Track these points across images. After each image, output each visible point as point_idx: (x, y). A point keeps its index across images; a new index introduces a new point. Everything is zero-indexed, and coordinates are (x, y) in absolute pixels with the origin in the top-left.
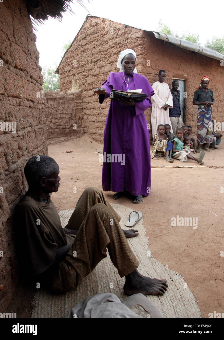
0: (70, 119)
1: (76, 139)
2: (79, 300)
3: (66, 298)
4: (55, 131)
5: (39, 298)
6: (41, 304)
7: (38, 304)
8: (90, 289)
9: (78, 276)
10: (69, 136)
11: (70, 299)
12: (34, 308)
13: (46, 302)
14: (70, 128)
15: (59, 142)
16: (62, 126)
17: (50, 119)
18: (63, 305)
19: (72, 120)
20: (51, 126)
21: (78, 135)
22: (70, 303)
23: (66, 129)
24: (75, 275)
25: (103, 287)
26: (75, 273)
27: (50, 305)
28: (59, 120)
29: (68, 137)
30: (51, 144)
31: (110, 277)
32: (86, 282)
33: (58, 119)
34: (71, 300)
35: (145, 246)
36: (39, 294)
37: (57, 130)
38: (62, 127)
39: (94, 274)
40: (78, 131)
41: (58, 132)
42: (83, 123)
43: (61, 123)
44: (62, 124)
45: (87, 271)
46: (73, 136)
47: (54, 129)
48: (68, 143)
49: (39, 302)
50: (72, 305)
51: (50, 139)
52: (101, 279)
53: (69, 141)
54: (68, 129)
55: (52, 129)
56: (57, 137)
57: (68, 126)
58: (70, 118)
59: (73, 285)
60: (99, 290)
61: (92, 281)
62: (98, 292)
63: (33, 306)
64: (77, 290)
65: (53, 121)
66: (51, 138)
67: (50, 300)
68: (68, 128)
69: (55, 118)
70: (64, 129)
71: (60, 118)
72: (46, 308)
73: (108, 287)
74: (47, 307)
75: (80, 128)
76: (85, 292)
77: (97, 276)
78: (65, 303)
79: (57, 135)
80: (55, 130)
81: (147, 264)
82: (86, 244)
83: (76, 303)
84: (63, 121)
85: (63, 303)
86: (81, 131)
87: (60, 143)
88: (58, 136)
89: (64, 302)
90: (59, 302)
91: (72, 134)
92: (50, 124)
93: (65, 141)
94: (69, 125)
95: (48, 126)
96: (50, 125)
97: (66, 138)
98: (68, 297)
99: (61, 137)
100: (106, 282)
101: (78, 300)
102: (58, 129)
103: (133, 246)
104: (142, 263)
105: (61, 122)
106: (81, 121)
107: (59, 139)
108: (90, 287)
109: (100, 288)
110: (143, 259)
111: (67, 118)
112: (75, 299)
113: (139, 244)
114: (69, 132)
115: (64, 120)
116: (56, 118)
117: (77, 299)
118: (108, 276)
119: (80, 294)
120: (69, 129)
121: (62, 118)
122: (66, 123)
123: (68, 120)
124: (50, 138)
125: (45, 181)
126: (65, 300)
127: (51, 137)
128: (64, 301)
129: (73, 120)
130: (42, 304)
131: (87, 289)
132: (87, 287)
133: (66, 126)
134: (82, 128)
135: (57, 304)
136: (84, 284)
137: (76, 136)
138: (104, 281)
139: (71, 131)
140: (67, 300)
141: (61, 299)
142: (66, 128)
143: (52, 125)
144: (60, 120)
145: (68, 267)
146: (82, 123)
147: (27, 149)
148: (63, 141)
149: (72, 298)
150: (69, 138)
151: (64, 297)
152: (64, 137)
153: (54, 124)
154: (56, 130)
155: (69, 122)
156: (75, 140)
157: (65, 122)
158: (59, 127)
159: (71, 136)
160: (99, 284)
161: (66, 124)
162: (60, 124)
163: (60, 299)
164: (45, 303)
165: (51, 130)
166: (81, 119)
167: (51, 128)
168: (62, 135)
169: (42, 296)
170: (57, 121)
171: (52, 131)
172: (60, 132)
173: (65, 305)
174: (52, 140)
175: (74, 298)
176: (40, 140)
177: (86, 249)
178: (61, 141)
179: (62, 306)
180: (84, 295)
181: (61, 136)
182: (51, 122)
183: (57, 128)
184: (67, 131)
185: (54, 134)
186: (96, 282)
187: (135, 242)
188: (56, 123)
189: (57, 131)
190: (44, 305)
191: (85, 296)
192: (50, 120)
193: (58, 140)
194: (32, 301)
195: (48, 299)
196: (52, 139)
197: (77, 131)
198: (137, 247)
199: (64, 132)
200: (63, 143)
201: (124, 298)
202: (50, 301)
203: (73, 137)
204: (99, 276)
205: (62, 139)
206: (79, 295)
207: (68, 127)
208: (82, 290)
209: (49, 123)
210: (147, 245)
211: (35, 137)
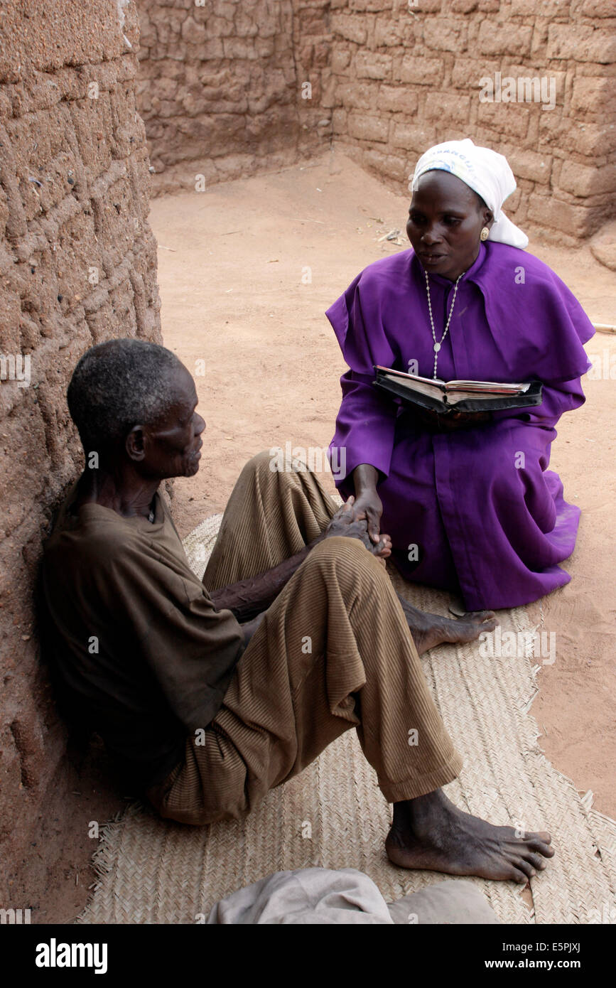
0: (268, 65)
1: (296, 162)
2: (250, 872)
3: (208, 858)
4: (198, 126)
5: (118, 847)
6: (124, 866)
7: (115, 866)
8: (291, 836)
9: (250, 780)
10: (261, 151)
11: (221, 862)
12: (100, 874)
13: (140, 862)
14: (266, 108)
15: (219, 181)
16: (232, 100)
17: (178, 67)
18: (196, 879)
19: (278, 68)
20: (181, 102)
21: (303, 147)
22: (219, 875)
23: (248, 118)
24: (244, 775)
25: (336, 838)
26: (243, 769)
27: (152, 871)
28: (215, 71)
29: (256, 155)
30: (182, 187)
31: (367, 804)
32: (280, 812)
33: (214, 63)
34: (224, 866)
35: (519, 704)
36: (116, 832)
37: (207, 121)
38: (229, 106)
39: (309, 784)
40: (305, 127)
41: (215, 133)
42: (328, 86)
43: (225, 87)
44: (231, 90)
45: (284, 769)
46: (282, 149)
47: (197, 115)
48: (256, 185)
49: (117, 859)
50: (227, 885)
51: (178, 167)
52: (334, 808)
53: (260, 172)
54: (257, 118)
55: (186, 114)
56: (207, 156)
57: (257, 99)
58: (266, 61)
59: (233, 808)
60: (324, 845)
61: (301, 810)
62: (317, 853)
63: (98, 870)
64: (248, 835)
65: (192, 75)
66: (184, 160)
67: (154, 857)
68: (259, 113)
69: (197, 63)
70: (242, 118)
71: (223, 60)
72: (138, 881)
73: (354, 841)
74: (143, 877)
75: (314, 112)
76: (273, 846)
77: (320, 795)
78: (202, 874)
79: (211, 146)
80: (198, 120)
81: (514, 774)
82: (286, 679)
83: (240, 880)
84: (234, 74)
85: (196, 873)
86: (316, 125)
87: (221, 184)
88: (216, 152)
89: (198, 869)
90: (183, 867)
91: (277, 142)
92: (177, 89)
93: (245, 175)
94: (263, 94)
95: (168, 103)
96: (178, 98)
97: (248, 160)
98: (216, 855)
99: (228, 154)
100: (352, 819)
101: (247, 870)
102: (215, 117)
103: (470, 695)
104: (496, 768)
105: (225, 80)
106: (320, 74)
107: (219, 166)
108: (293, 830)
109: (325, 840)
110: (500, 755)
111: (252, 61)
112: (237, 866)
113: (498, 691)
114: (262, 130)
115: (238, 70)
116: (204, 62)
117: (243, 867)
118: (362, 800)
119: (256, 850)
120: (261, 117)
121: (231, 60)
122: (247, 87)
123: (259, 70)
124: (177, 162)
125: (142, 441)
126: (202, 864)
127: (182, 156)
128: (199, 865)
129: (280, 72)
130: (129, 866)
131: (282, 835)
132: (281, 828)
133: (251, 103)
134: (320, 113)
135: (175, 871)
136: (271, 816)
137: (293, 150)
138: (345, 817)
139: (269, 125)
140: (208, 863)
141: (190, 859)
142: (248, 112)
143: (185, 96)
144: (223, 73)
145: (219, 746)
146: (325, 86)
147: (60, 299)
148: (235, 176)
149: (226, 860)
150: (263, 161)
151: (199, 853)
152: (240, 153)
153: (195, 90)
154: (203, 123)
155: (261, 80)
156: (292, 168)
157: (244, 81)
158: (217, 106)
159: (271, 151)
160: (324, 825)
161: (251, 93)
162: (220, 93)
163: (186, 858)
164: (137, 863)
165: (181, 121)
166: (322, 64)
167: (180, 113)
168: (232, 146)
169: (126, 839)
170: (207, 75)
171: (186, 124)
172: (222, 133)
173: (201, 880)
174: (186, 170)
175: (234, 862)
176: (120, 236)
177: (287, 694)
178: (225, 176)
179: (193, 881)
180: (270, 857)
181: (224, 151)
182: (181, 80)
183: (208, 113)
184: (254, 125)
185: (197, 141)
186: (315, 815)
187: (483, 680)
188: (205, 85)
189: (207, 128)
190: (132, 871)
191: (272, 861)
192: (175, 72)
193: (214, 171)
194: (95, 854)
195: (146, 853)
196: (186, 164)
197: (300, 127)
198: (485, 703)
199: (241, 132)
200: (236, 183)
201: (406, 888)
202: (151, 858)
203: (279, 156)
204: (327, 796)
205: (231, 163)
206: (250, 852)
207: (258, 106)
208: (264, 838)
209: (173, 85)
210: (526, 701)
211: (96, 230)
